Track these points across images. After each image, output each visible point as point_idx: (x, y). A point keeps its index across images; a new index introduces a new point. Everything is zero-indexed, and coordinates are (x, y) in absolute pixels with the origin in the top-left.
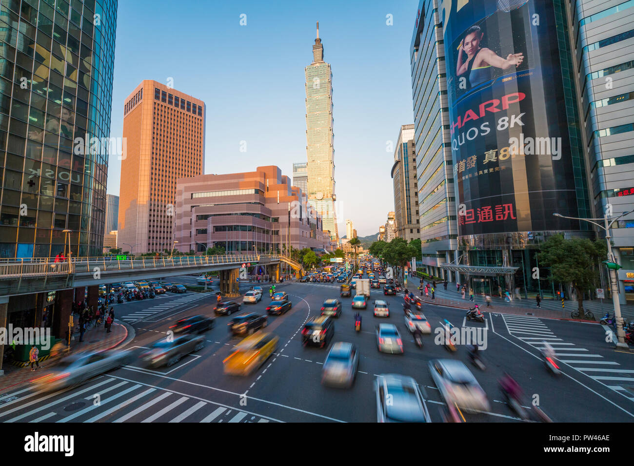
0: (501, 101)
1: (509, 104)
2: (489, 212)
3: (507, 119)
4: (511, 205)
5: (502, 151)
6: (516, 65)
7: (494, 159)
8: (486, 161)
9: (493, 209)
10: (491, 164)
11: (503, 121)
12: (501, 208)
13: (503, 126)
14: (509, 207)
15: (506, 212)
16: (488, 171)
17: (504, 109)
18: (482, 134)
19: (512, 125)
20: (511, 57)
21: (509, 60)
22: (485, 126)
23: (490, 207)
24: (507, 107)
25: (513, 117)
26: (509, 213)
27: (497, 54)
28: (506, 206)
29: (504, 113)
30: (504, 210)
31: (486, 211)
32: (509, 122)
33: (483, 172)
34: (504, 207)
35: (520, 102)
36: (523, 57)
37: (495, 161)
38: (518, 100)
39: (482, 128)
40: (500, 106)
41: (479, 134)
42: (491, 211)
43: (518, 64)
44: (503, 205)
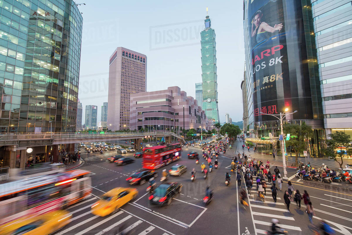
0: (271, 51)
1: (275, 52)
2: (265, 110)
3: (274, 59)
4: (275, 106)
5: (271, 77)
6: (279, 30)
7: (267, 81)
8: (264, 82)
9: (267, 108)
10: (266, 84)
11: (272, 61)
12: (271, 108)
13: (272, 63)
14: (274, 107)
15: (273, 110)
16: (265, 88)
17: (272, 54)
18: (262, 68)
19: (276, 63)
20: (276, 26)
21: (275, 28)
22: (263, 64)
23: (265, 107)
24: (274, 53)
25: (277, 58)
26: (274, 110)
27: (269, 25)
28: (273, 106)
29: (273, 57)
30: (272, 108)
31: (264, 109)
32: (275, 61)
33: (263, 88)
34: (272, 107)
35: (280, 50)
36: (282, 25)
37: (268, 82)
38: (279, 49)
39: (262, 65)
40: (270, 53)
41: (261, 68)
42: (266, 109)
43: (280, 30)
44: (272, 106)
